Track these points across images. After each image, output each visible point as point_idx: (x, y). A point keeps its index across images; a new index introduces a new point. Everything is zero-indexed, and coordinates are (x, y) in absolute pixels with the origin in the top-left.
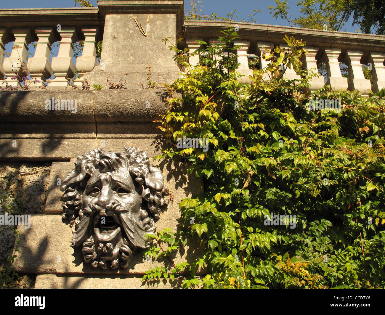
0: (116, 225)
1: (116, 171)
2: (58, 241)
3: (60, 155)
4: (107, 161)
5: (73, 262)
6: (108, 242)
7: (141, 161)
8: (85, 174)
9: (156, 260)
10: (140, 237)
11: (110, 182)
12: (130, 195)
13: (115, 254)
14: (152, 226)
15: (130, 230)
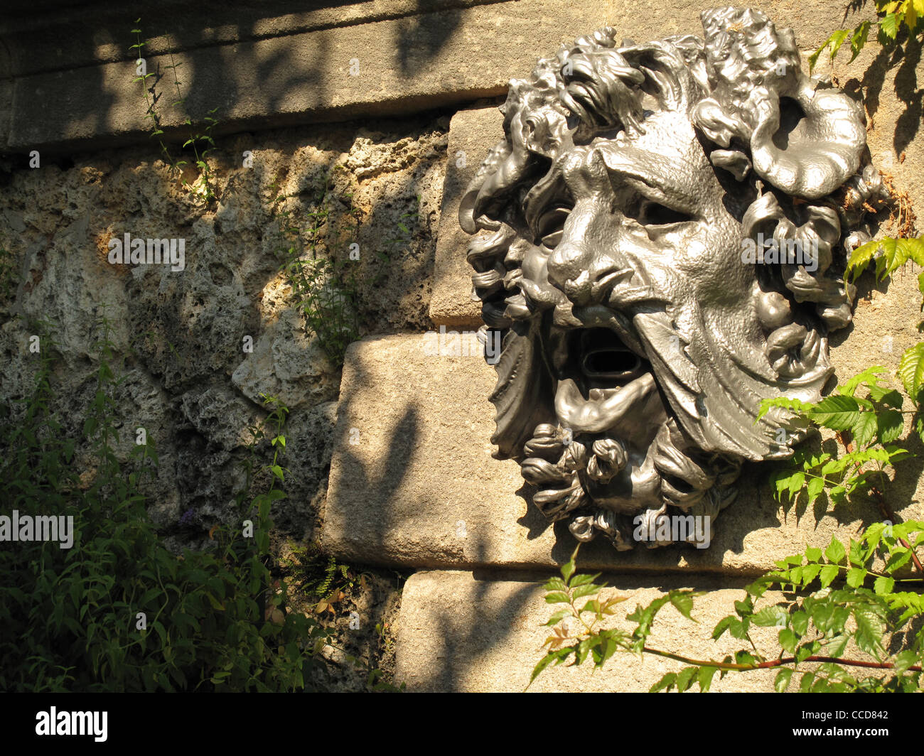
0: (639, 365)
1: (632, 130)
2: (469, 438)
3: (475, 79)
4: (581, 90)
5: (522, 521)
6: (601, 435)
7: (745, 72)
8: (525, 156)
9: (831, 514)
10: (749, 412)
11: (603, 180)
12: (693, 230)
13: (642, 485)
14: (812, 364)
15: (678, 381)
